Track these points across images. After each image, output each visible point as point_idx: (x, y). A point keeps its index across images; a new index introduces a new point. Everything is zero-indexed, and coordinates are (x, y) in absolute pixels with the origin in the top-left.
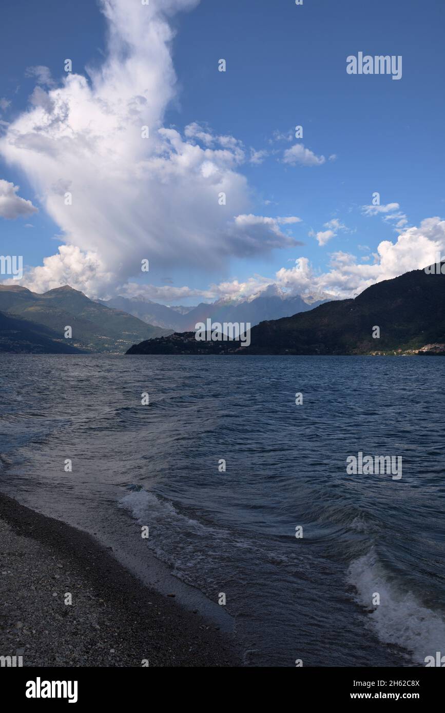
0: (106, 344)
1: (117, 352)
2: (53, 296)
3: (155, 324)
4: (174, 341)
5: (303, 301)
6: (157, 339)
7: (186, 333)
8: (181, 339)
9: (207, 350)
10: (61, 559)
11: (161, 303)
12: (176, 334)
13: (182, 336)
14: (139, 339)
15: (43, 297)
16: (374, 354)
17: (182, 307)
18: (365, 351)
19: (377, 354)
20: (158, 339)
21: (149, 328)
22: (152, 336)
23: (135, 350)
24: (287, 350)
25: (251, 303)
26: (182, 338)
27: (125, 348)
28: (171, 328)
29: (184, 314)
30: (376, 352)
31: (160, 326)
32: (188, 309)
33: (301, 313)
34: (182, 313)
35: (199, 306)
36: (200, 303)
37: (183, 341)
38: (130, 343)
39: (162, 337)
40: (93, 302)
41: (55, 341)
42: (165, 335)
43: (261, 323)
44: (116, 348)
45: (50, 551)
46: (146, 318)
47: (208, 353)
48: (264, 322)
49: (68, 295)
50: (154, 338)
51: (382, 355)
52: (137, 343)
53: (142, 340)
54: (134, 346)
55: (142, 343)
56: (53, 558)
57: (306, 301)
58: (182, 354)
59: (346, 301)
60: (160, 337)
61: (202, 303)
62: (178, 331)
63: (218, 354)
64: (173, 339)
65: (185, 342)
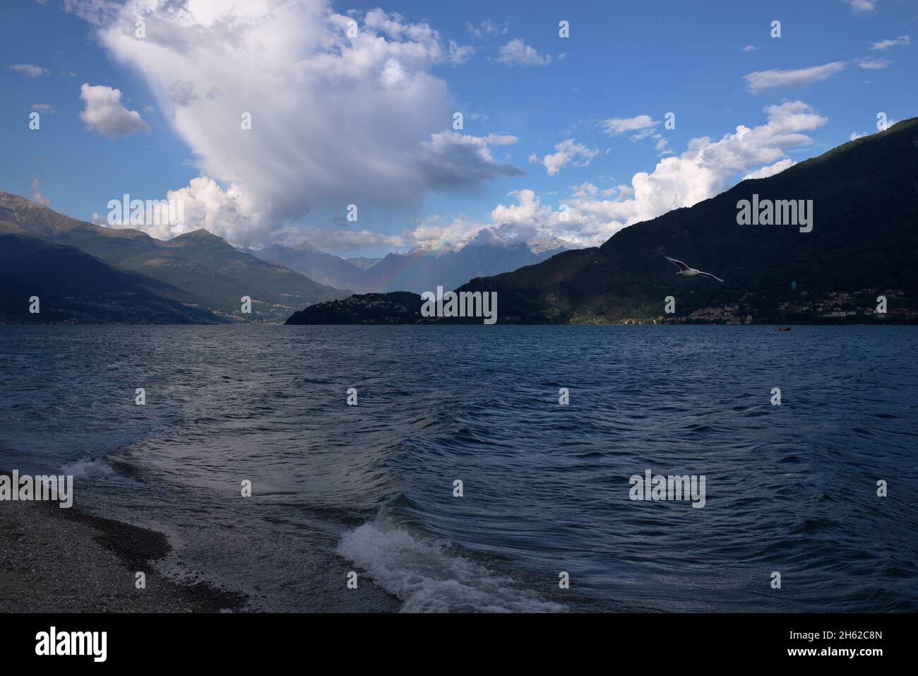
0: (258, 310)
1: (272, 322)
2: (183, 244)
3: (326, 282)
4: (352, 306)
5: (529, 250)
6: (329, 303)
7: (369, 294)
8: (362, 304)
9: (398, 318)
10: (190, 602)
11: (333, 253)
12: (355, 296)
13: (363, 299)
14: (303, 304)
15: (169, 245)
16: (626, 323)
17: (363, 259)
18: (613, 318)
19: (630, 322)
20: (331, 303)
21: (319, 289)
22: (322, 299)
23: (297, 319)
24: (507, 318)
25: (459, 253)
26: (363, 301)
27: (284, 316)
28: (348, 289)
29: (365, 269)
30: (628, 320)
31: (332, 285)
32: (372, 261)
33: (527, 266)
34: (364, 267)
35: (387, 256)
36: (388, 253)
37: (365, 306)
38: (291, 309)
39: (336, 301)
40: (240, 253)
41: (187, 307)
42: (340, 298)
43: (471, 281)
44: (272, 316)
45: (175, 591)
46: (314, 274)
47: (400, 323)
48: (476, 279)
49: (204, 242)
50: (324, 302)
51: (637, 323)
52: (301, 309)
53: (308, 304)
54: (297, 313)
55: (307, 310)
56: (180, 600)
57: (534, 251)
58: (363, 324)
59: (588, 250)
60: (333, 300)
61: (391, 254)
62: (358, 293)
63: (413, 324)
64: (351, 302)
65: (367, 307)
